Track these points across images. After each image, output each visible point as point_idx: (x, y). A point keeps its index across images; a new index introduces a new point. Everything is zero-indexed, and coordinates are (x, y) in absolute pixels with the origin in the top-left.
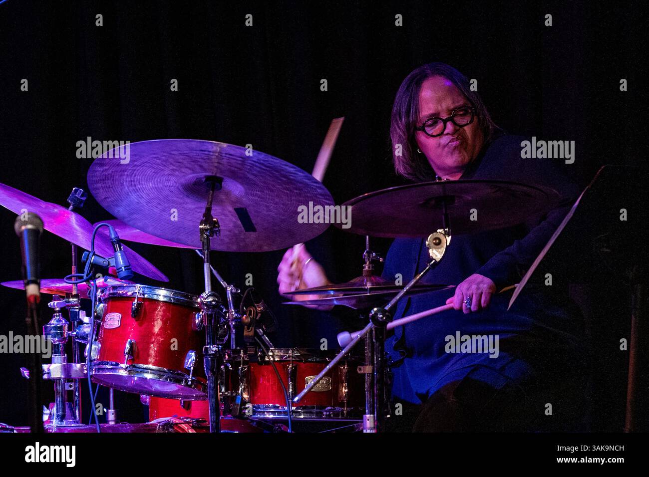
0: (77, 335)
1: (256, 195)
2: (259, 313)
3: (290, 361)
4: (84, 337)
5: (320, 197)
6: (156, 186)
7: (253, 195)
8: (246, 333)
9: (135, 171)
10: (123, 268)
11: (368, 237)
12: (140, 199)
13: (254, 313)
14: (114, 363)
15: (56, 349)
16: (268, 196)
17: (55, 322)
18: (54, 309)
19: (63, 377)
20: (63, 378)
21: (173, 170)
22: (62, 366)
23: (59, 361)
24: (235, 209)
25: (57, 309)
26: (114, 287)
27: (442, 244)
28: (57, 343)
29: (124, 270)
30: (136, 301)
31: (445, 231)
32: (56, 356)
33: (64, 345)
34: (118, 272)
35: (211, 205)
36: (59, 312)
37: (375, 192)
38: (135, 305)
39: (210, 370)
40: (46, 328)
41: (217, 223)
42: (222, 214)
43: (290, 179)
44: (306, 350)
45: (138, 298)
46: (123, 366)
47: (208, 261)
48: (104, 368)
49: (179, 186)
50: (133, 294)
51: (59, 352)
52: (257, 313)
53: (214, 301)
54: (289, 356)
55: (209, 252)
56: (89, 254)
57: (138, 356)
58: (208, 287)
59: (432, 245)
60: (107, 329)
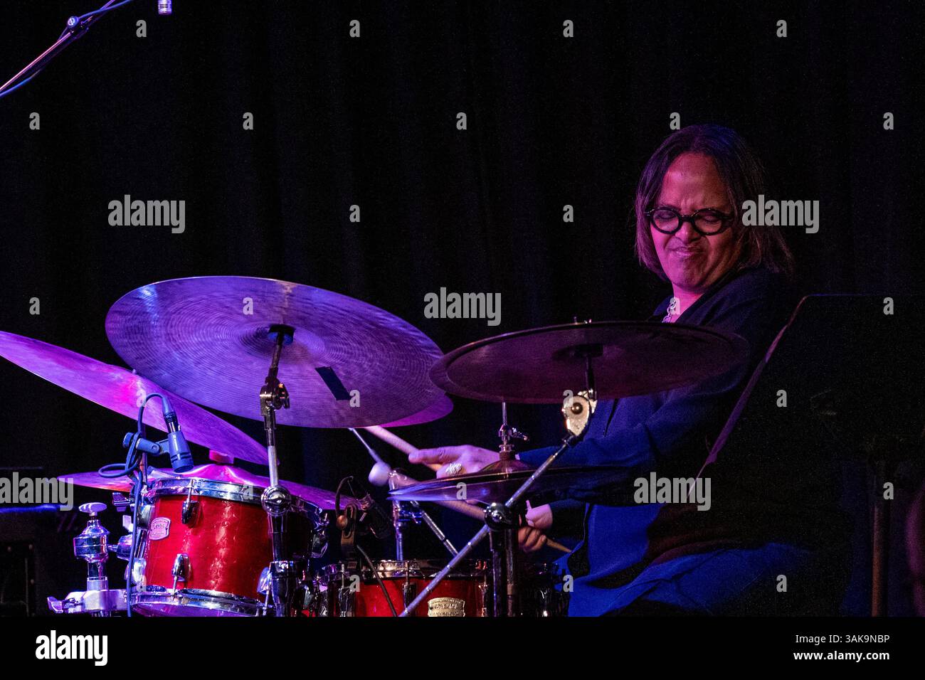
0: (119, 550)
1: (340, 349)
2: (364, 511)
3: (405, 578)
4: (126, 552)
5: (426, 351)
6: (204, 340)
7: (337, 349)
8: (343, 541)
9: (169, 320)
10: (179, 455)
11: (504, 404)
12: (184, 359)
13: (353, 512)
14: (160, 588)
15: (92, 570)
16: (357, 352)
17: (90, 532)
18: (88, 514)
19: (102, 608)
20: (103, 611)
21: (222, 318)
22: (100, 594)
23: (97, 587)
24: (317, 369)
25: (93, 514)
26: (164, 481)
27: (583, 412)
28: (94, 561)
29: (179, 458)
30: (188, 500)
31: (589, 394)
32: (92, 579)
33: (102, 563)
34: (173, 461)
35: (277, 365)
36: (95, 518)
37: (479, 341)
38: (187, 506)
39: (279, 595)
40: (77, 541)
41: (284, 389)
42: (302, 376)
43: (380, 327)
44: (428, 562)
45: (191, 495)
46: (171, 591)
47: (272, 445)
48: (150, 596)
49: (235, 340)
50: (184, 490)
51: (97, 574)
52: (360, 513)
53: (279, 499)
54: (404, 571)
55: (275, 430)
56: (133, 436)
57: (192, 577)
58: (274, 481)
59: (569, 413)
60: (154, 540)
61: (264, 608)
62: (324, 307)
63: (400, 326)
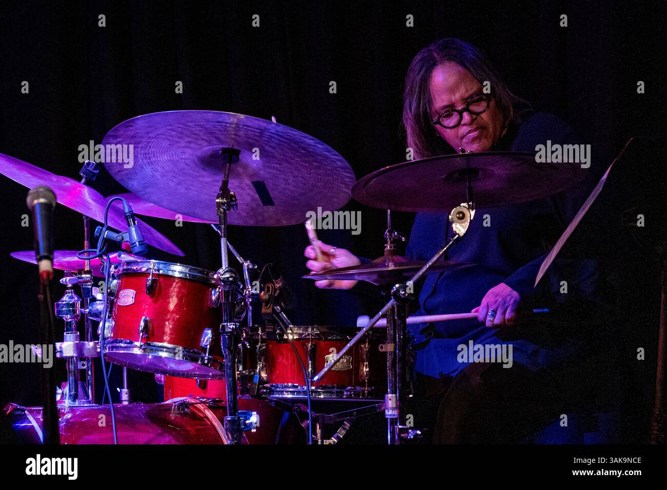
0: (89, 313)
1: (274, 168)
2: (278, 289)
3: (309, 339)
4: (97, 314)
5: (340, 170)
6: (172, 159)
7: (271, 168)
8: (263, 310)
9: (149, 143)
10: (137, 243)
11: (389, 211)
12: (154, 172)
13: (272, 290)
14: (128, 341)
15: (68, 327)
16: (286, 169)
17: (67, 299)
18: (66, 285)
19: (75, 355)
20: (76, 357)
21: (189, 142)
22: (74, 344)
23: (72, 339)
24: (253, 182)
25: (70, 286)
26: (128, 263)
27: (465, 219)
28: (70, 320)
29: (138, 245)
30: (151, 277)
31: (469, 205)
32: (68, 333)
33: (76, 322)
34: (132, 248)
35: (228, 178)
36: (71, 288)
38: (150, 281)
39: (227, 348)
40: (58, 305)
41: (234, 196)
42: (239, 187)
43: (310, 152)
44: (327, 328)
45: (153, 274)
46: (138, 344)
47: (224, 237)
48: (118, 346)
49: (195, 159)
50: (147, 270)
51: (71, 330)
52: (275, 290)
53: (231, 277)
54: (308, 334)
55: (226, 227)
56: (102, 229)
57: (153, 334)
58: (225, 263)
59: (455, 219)
60: (121, 306)
61: (205, 358)
62: (269, 136)
63: (325, 151)
